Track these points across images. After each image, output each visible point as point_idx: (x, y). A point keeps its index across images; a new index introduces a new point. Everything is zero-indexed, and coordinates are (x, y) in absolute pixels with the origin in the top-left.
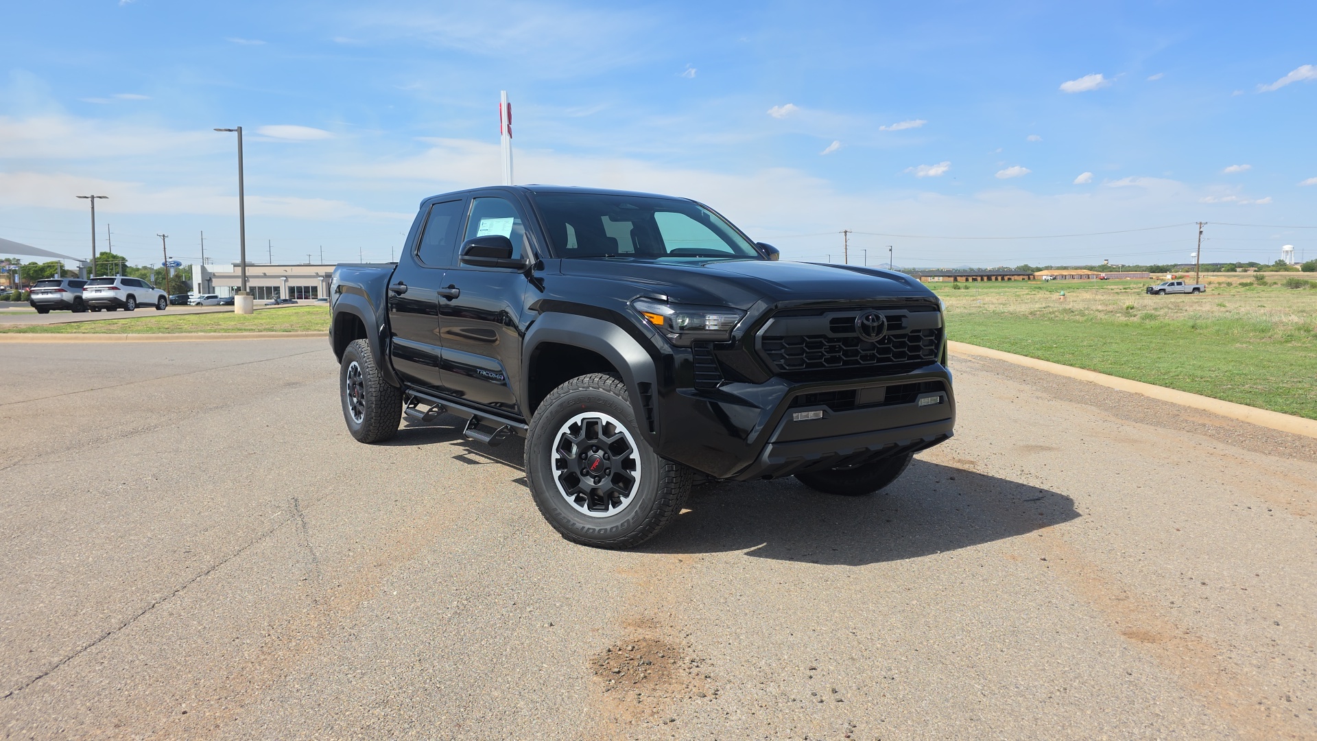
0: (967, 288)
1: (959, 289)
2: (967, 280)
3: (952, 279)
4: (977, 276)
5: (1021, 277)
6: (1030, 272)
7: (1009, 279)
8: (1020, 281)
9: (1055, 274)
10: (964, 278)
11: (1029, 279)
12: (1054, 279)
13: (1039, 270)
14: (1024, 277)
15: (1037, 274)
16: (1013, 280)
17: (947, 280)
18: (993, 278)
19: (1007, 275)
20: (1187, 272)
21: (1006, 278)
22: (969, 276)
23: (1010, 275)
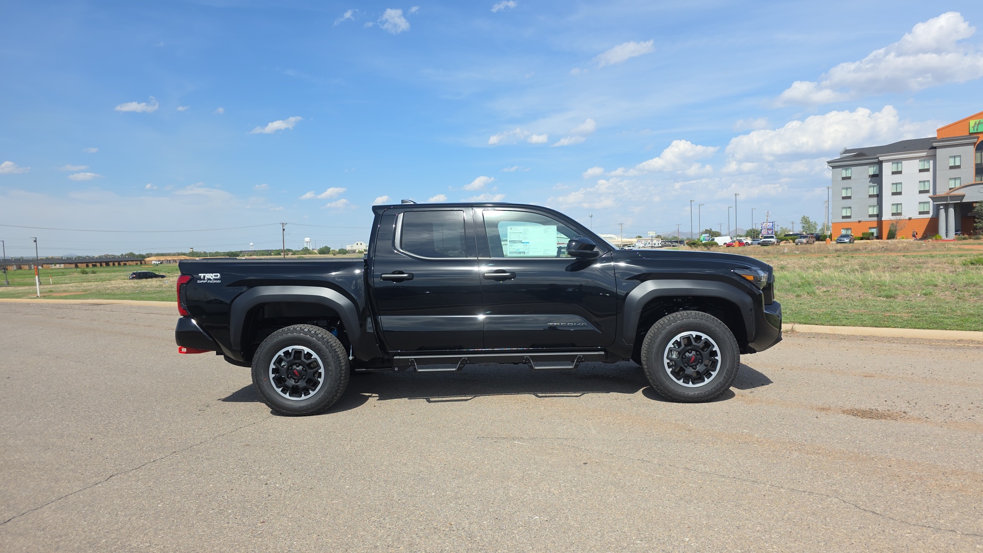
0: (94, 272)
1: (87, 273)
2: (87, 266)
3: (74, 265)
4: (96, 262)
5: (135, 262)
6: (140, 259)
7: (125, 264)
8: (134, 266)
9: (162, 259)
10: (85, 265)
11: (141, 263)
12: (161, 263)
13: (149, 255)
14: (137, 262)
15: (147, 259)
16: (128, 265)
17: (68, 267)
18: (111, 264)
19: (122, 261)
20: (251, 256)
21: (122, 263)
22: (89, 263)
23: (125, 261)
